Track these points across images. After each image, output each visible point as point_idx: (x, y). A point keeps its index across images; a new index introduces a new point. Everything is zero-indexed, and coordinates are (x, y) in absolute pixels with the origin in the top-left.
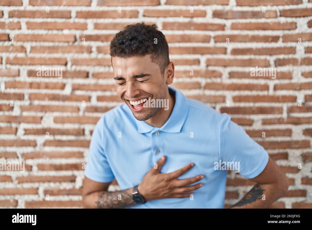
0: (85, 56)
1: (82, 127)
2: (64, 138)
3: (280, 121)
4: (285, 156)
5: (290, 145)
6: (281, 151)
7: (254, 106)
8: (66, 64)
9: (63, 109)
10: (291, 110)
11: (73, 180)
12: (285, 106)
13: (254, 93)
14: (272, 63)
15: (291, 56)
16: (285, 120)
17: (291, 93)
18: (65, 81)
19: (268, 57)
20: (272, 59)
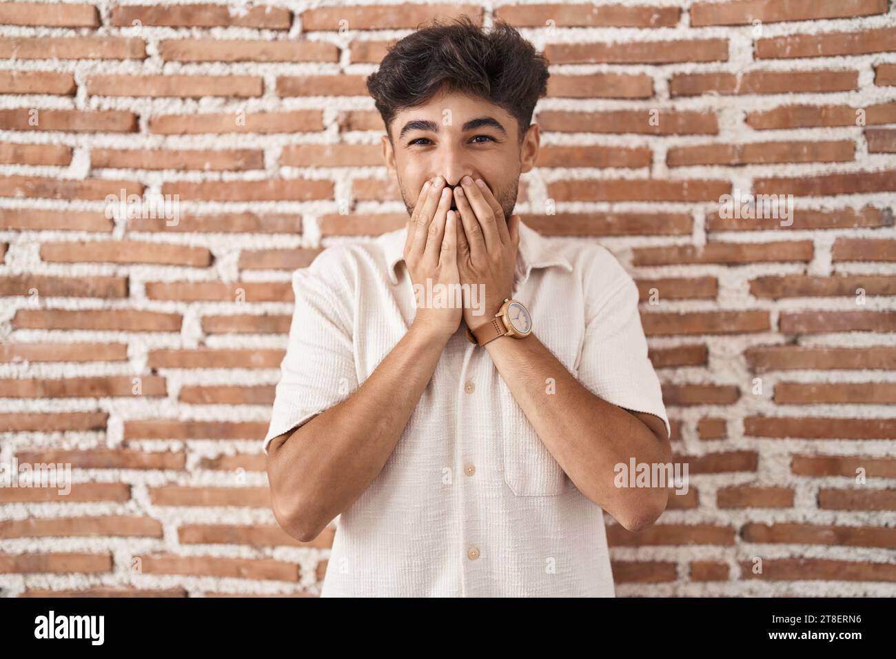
0: (129, 67)
1: (123, 272)
2: (71, 304)
3: (685, 256)
4: (701, 357)
5: (713, 324)
6: (689, 341)
7: (611, 213)
8: (73, 93)
9: (66, 222)
10: (714, 224)
11: (99, 425)
12: (699, 212)
13: (611, 174)
14: (661, 86)
15: (713, 67)
16: (701, 253)
17: (716, 173)
18: (70, 140)
19: (650, 70)
20: (660, 76)
